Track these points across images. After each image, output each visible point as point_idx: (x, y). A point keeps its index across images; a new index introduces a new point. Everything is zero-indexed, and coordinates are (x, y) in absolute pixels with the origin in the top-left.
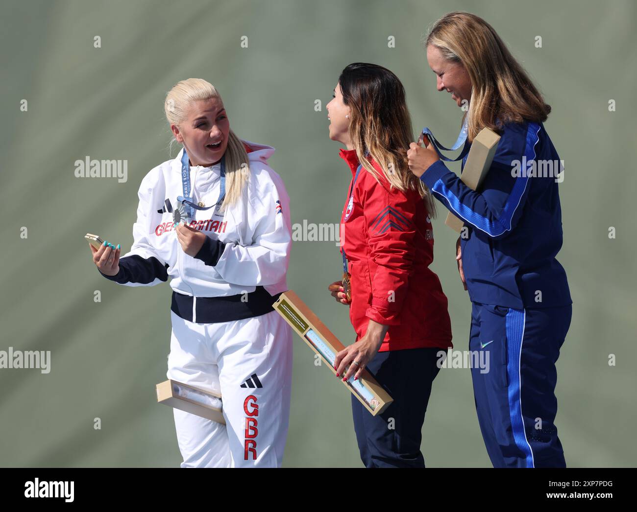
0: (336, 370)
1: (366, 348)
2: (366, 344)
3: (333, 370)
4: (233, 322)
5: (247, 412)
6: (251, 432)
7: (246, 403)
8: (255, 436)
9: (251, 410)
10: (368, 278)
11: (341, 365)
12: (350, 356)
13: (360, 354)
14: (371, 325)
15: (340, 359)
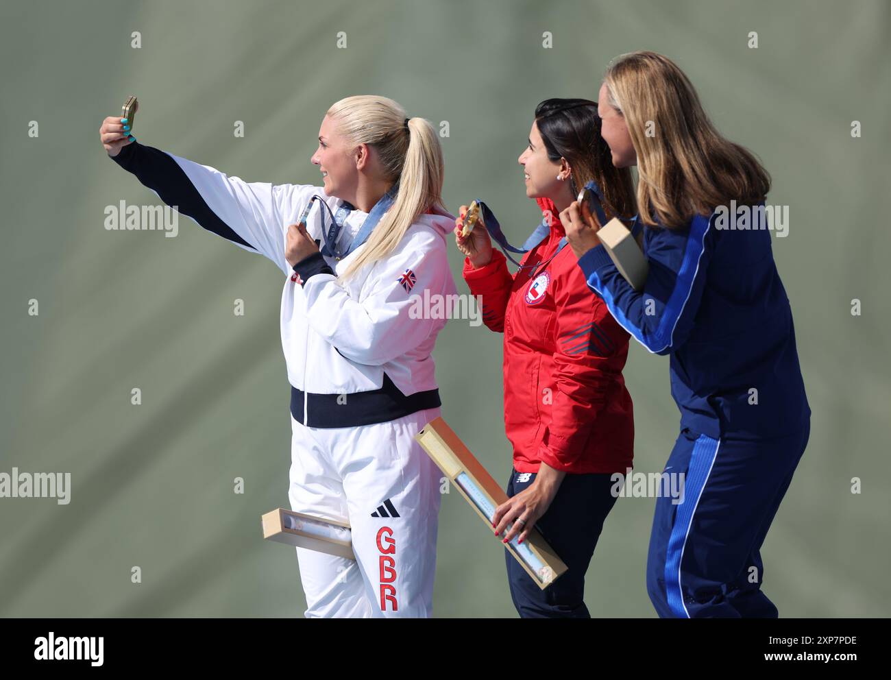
0: (495, 527)
1: (534, 501)
2: (536, 497)
3: (491, 527)
4: (354, 428)
5: (381, 549)
6: (388, 575)
7: (379, 537)
8: (393, 579)
9: (386, 545)
10: (535, 376)
11: (501, 523)
12: (514, 513)
13: (527, 510)
14: (543, 468)
15: (501, 515)
